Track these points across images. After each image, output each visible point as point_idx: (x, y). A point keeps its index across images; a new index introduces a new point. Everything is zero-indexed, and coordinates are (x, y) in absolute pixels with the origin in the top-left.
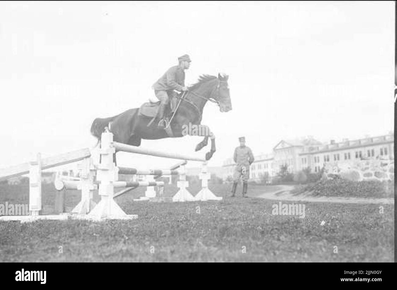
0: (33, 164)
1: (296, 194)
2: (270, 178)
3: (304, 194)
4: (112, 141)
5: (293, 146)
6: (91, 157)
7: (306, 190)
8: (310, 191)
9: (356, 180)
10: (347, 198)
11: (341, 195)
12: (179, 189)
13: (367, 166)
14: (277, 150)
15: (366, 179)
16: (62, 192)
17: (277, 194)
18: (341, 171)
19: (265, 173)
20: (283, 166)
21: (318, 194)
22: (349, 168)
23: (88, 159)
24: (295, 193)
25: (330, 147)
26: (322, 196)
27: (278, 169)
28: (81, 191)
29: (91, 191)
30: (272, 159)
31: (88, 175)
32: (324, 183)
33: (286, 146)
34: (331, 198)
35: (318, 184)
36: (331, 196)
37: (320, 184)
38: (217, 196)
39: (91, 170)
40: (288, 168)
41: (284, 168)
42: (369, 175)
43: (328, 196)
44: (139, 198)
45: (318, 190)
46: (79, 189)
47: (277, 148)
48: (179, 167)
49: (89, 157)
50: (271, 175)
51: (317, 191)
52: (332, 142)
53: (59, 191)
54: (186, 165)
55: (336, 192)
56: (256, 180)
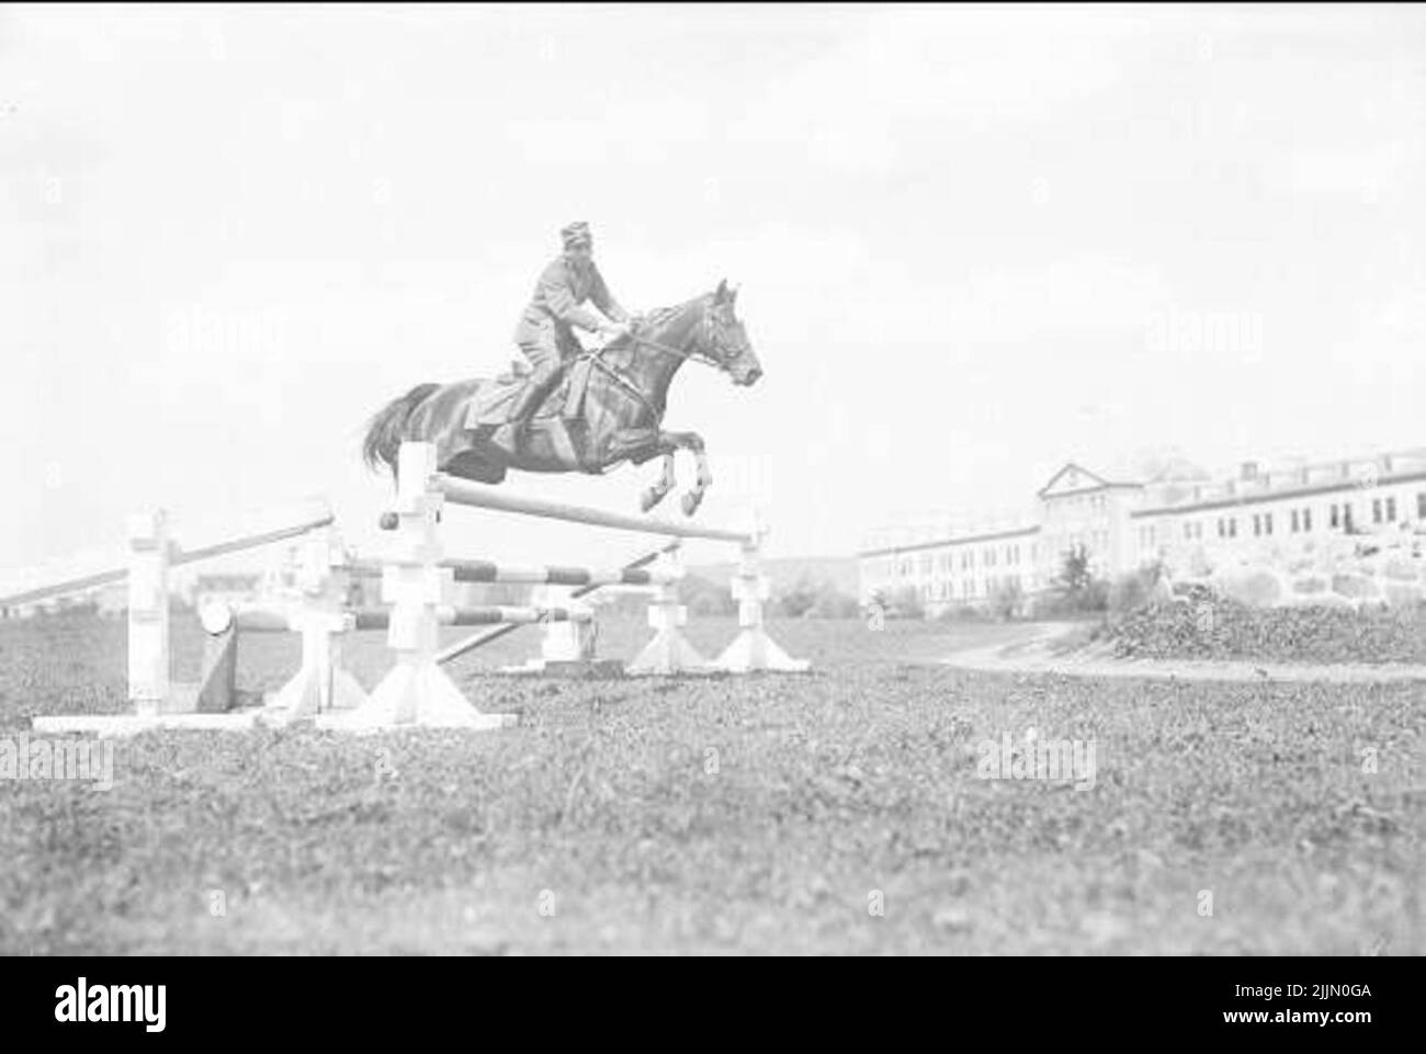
0: (140, 546)
1: (1061, 650)
2: (1025, 597)
3: (1088, 652)
4: (435, 473)
5: (1108, 486)
6: (335, 524)
7: (1094, 637)
8: (1109, 639)
9: (1262, 604)
10: (1221, 663)
11: (1207, 653)
12: (654, 631)
13: (1308, 557)
14: (1051, 496)
15: (1302, 599)
16: (224, 641)
17: (1004, 654)
18: (1217, 573)
19: (1009, 579)
20: (1072, 553)
21: (1130, 651)
22: (1245, 563)
23: (324, 530)
24: (1061, 648)
25: (1241, 489)
26: (1143, 655)
27: (1056, 566)
28: (299, 634)
29: (334, 634)
30: (1035, 530)
31: (324, 584)
32: (1151, 612)
33: (1085, 482)
35: (1133, 618)
36: (1175, 656)
37: (1140, 618)
38: (794, 657)
39: (334, 568)
40: (1090, 562)
41: (1076, 565)
42: (1312, 586)
43: (1159, 656)
44: (523, 663)
45: (1132, 638)
46: (294, 627)
47: (1050, 492)
48: (653, 557)
49: (328, 522)
50: (1027, 586)
51: (1127, 641)
52: (1249, 470)
53: (215, 635)
54: (679, 552)
55: (1188, 643)
56: (974, 605)
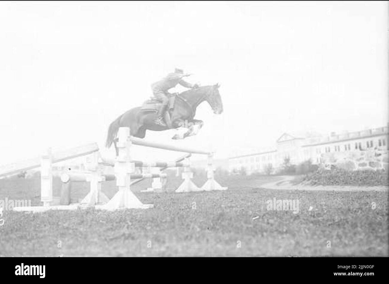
0: (44, 158)
1: (295, 183)
2: (273, 169)
3: (302, 184)
5: (295, 139)
6: (99, 151)
7: (304, 179)
8: (309, 180)
9: (351, 169)
10: (342, 187)
11: (337, 184)
12: (184, 180)
13: (363, 156)
14: (281, 142)
15: (361, 168)
16: (67, 184)
17: (278, 184)
18: (338, 162)
19: (269, 164)
20: (286, 157)
21: (315, 183)
22: (345, 159)
23: (97, 152)
24: (294, 183)
25: (332, 139)
26: (320, 184)
27: (282, 161)
28: (90, 182)
29: (99, 182)
30: (276, 151)
31: (97, 168)
32: (321, 173)
33: (289, 138)
34: (327, 186)
35: (315, 174)
36: (328, 185)
37: (317, 174)
38: (223, 186)
39: (99, 163)
40: (291, 159)
41: (287, 160)
42: (364, 165)
43: (324, 185)
44: (146, 189)
45: (316, 180)
46: (88, 180)
47: (280, 141)
48: (183, 159)
49: (97, 150)
50: (274, 166)
51: (314, 181)
52: (333, 134)
53: (65, 183)
54: (190, 158)
55: (332, 181)
56: (260, 171)
